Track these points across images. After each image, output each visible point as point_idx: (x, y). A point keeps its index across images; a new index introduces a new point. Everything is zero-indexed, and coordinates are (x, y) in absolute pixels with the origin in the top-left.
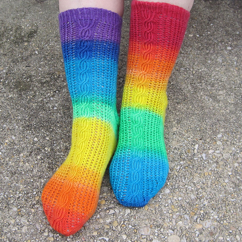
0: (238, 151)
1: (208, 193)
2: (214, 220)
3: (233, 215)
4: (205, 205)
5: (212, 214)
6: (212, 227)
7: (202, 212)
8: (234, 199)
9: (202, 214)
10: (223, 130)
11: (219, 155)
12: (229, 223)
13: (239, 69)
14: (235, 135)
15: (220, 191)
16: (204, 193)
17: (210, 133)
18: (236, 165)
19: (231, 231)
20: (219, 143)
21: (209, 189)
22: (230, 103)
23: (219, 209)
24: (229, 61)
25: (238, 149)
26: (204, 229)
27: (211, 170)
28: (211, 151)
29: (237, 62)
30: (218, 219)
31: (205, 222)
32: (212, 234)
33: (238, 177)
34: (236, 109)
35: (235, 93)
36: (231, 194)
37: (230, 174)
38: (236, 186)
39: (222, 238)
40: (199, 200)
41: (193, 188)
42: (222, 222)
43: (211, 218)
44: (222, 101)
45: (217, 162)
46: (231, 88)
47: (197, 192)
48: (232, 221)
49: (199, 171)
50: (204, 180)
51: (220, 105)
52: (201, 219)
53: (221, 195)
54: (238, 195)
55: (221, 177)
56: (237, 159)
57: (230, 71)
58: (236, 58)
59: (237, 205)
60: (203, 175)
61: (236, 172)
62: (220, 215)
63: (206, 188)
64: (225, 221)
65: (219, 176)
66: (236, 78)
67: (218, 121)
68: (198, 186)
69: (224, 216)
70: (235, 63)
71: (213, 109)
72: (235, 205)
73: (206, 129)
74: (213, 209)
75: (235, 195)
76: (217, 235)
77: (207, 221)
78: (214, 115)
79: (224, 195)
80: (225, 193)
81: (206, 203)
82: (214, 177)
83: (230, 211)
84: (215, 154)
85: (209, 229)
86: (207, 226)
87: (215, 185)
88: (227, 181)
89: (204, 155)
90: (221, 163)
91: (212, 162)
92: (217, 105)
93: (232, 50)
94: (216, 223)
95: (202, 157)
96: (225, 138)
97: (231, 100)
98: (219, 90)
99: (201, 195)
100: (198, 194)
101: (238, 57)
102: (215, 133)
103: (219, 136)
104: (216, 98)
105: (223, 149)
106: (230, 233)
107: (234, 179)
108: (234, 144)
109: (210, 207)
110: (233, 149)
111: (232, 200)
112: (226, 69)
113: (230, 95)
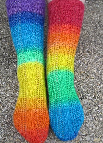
0: (98, 58)
1: (84, 83)
2: (89, 99)
3: (99, 96)
4: (83, 91)
5: (88, 96)
6: (88, 104)
7: (82, 95)
8: (99, 86)
9: (82, 96)
10: (88, 46)
11: (88, 61)
12: (98, 100)
13: (93, 12)
14: (95, 49)
15: (90, 82)
16: (82, 84)
17: (82, 48)
18: (98, 66)
19: (99, 105)
20: (87, 53)
21: (84, 81)
22: (90, 31)
23: (91, 92)
24: (88, 8)
25: (98, 57)
26: (84, 105)
27: (84, 70)
28: (83, 59)
29: (92, 9)
30: (91, 99)
31: (84, 101)
32: (88, 108)
33: (100, 73)
34: (94, 34)
35: (92, 25)
36: (97, 83)
37: (95, 71)
38: (99, 78)
39: (95, 110)
40: (79, 88)
41: (75, 81)
42: (93, 100)
43: (87, 98)
44: (86, 30)
45: (87, 65)
46: (90, 23)
47: (77, 83)
48: (99, 99)
49: (78, 71)
50: (81, 76)
51: (85, 32)
52: (81, 99)
53: (91, 84)
54: (101, 84)
55: (90, 74)
56: (98, 62)
57: (88, 14)
58: (91, 6)
59: (101, 89)
60: (80, 73)
61: (98, 70)
62: (92, 96)
63: (83, 80)
64: (95, 100)
65: (89, 73)
66: (92, 17)
67: (85, 41)
68: (78, 79)
69: (95, 96)
70: (91, 9)
71: (82, 35)
72: (100, 90)
73: (79, 46)
74: (87, 93)
75: (99, 84)
76: (91, 109)
77: (85, 100)
78: (83, 38)
79: (93, 84)
80: (94, 83)
81: (83, 89)
82: (86, 74)
83: (97, 93)
84: (86, 60)
85: (87, 105)
86: (85, 104)
87: (88, 78)
88: (94, 75)
89: (79, 61)
90: (90, 65)
91: (84, 65)
92: (84, 32)
93: (88, 2)
94: (90, 101)
95: (79, 62)
96: (90, 50)
97: (91, 29)
98: (84, 24)
99: (80, 85)
100: (78, 84)
101: (92, 6)
102: (84, 48)
103: (87, 49)
104: (83, 28)
105: (90, 57)
106: (99, 106)
107: (97, 74)
108: (95, 54)
109: (86, 92)
110: (95, 56)
111: (98, 87)
112: (86, 13)
113: (90, 27)
